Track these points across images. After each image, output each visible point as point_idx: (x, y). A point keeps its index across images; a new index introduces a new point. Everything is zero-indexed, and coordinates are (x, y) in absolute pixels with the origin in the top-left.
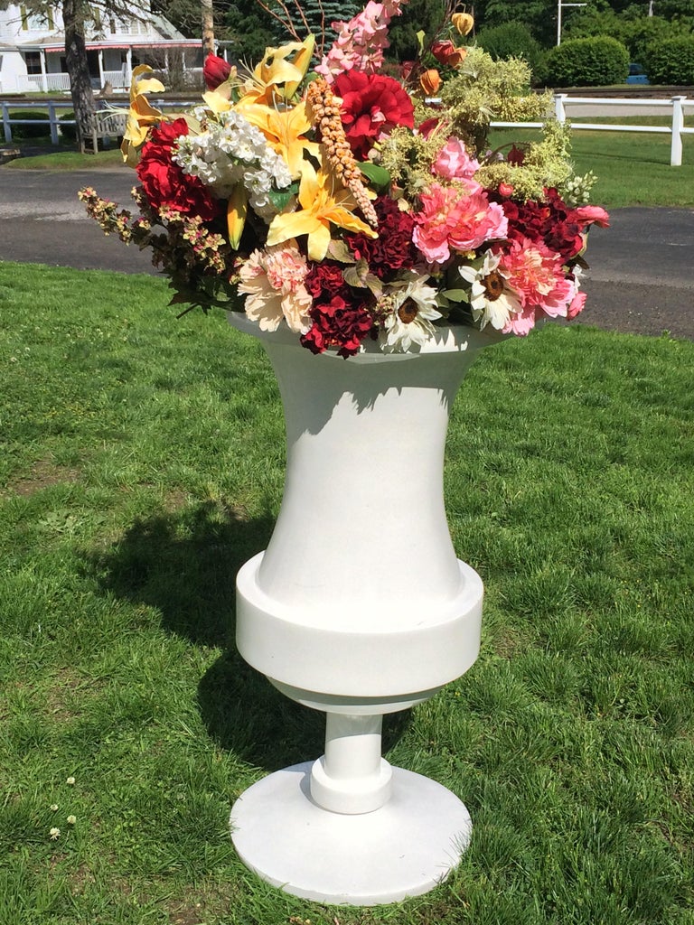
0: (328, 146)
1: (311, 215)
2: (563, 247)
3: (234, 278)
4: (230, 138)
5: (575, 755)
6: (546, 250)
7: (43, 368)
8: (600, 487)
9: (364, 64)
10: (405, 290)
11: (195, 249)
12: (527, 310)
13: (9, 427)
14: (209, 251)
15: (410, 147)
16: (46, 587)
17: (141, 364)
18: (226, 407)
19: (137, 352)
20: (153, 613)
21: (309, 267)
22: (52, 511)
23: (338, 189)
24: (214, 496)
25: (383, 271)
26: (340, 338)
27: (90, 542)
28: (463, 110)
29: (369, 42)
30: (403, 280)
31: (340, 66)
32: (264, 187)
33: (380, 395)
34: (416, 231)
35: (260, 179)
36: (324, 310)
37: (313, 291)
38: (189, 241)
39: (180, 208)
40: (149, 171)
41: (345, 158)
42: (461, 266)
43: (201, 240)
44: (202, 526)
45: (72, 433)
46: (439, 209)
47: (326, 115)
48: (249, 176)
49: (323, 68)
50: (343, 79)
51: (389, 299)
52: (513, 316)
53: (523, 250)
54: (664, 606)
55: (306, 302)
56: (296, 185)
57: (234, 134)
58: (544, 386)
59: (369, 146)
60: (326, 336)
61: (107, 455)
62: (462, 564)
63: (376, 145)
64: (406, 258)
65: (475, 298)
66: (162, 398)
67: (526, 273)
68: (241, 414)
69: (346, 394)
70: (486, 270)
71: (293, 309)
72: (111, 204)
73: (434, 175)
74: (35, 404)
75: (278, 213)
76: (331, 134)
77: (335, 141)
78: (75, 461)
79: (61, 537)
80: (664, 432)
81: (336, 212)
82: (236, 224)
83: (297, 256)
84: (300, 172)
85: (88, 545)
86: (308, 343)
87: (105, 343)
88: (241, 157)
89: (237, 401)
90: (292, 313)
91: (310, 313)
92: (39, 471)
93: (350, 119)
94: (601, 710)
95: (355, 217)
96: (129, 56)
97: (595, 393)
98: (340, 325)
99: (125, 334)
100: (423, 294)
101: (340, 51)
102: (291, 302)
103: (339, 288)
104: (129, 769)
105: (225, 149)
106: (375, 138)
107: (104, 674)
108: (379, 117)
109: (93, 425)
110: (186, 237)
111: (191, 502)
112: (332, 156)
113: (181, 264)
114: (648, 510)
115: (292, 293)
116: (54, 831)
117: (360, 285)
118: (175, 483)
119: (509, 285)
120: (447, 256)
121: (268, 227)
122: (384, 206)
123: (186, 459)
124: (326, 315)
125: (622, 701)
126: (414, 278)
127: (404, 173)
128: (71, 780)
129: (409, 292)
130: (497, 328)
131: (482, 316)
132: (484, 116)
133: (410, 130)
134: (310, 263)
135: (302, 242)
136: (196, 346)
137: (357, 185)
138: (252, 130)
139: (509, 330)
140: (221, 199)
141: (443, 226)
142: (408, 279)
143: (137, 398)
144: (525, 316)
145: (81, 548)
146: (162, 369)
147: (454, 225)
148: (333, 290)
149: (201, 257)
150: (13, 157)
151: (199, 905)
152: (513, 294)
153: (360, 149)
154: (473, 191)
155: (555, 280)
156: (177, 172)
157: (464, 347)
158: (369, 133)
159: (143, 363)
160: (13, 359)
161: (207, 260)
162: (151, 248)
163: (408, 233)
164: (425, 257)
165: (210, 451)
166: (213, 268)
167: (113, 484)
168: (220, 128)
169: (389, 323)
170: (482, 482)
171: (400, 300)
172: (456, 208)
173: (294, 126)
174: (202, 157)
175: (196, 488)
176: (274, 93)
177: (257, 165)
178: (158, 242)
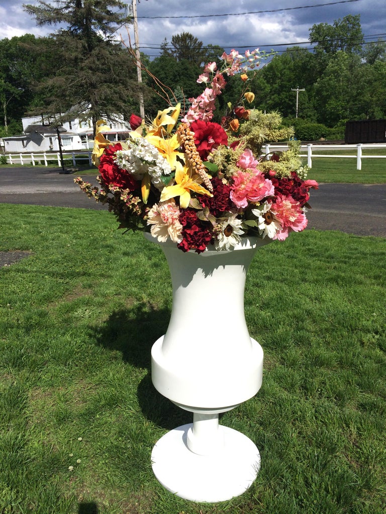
0: (188, 154)
1: (181, 187)
2: (300, 199)
3: (145, 217)
4: (141, 151)
5: (303, 419)
6: (293, 200)
7: (80, 249)
8: (298, 292)
9: (204, 117)
10: (227, 221)
11: (127, 204)
12: (285, 228)
13: (65, 273)
14: (133, 205)
15: (227, 154)
16: (75, 343)
17: (117, 246)
18: (150, 262)
19: (116, 241)
20: (119, 354)
21: (181, 212)
22: (80, 308)
23: (194, 174)
24: (145, 300)
25: (216, 212)
26: (196, 245)
27: (94, 321)
28: (252, 137)
29: (206, 106)
30: (226, 216)
31: (193, 118)
32: (158, 174)
33: (215, 269)
34: (231, 193)
35: (156, 170)
36: (188, 232)
37: (183, 223)
38: (123, 200)
39: (118, 185)
40: (104, 168)
41: (196, 159)
42: (253, 209)
43: (129, 200)
44: (140, 314)
45: (89, 275)
46: (242, 183)
47: (187, 140)
48: (150, 169)
49: (185, 119)
50: (195, 124)
51: (219, 226)
52: (277, 232)
53: (282, 201)
54: (331, 344)
55: (180, 228)
56: (173, 173)
57: (142, 149)
58: (272, 251)
59: (207, 155)
60: (190, 244)
61: (103, 283)
62: (252, 339)
63: (210, 154)
64: (227, 206)
65: (260, 224)
66: (125, 259)
67: (284, 212)
68: (156, 265)
69: (199, 269)
70: (265, 211)
71: (174, 231)
72: (89, 184)
73: (238, 167)
74: (75, 263)
75: (165, 186)
76: (189, 148)
77: (191, 152)
78: (90, 286)
79: (83, 319)
80: (320, 268)
81: (193, 185)
82: (145, 192)
83: (174, 206)
84: (175, 167)
85: (94, 323)
86: (181, 247)
87: (104, 238)
88: (146, 160)
89: (154, 260)
90: (173, 234)
91: (181, 233)
92: (76, 291)
93: (198, 142)
94: (311, 395)
95: (202, 187)
96: (117, 136)
97: (291, 253)
98: (196, 238)
99: (112, 234)
100: (236, 223)
101: (193, 111)
102: (172, 228)
103: (195, 221)
104: (106, 430)
105: (138, 156)
106: (210, 151)
107: (97, 383)
108: (212, 141)
109: (98, 271)
110: (122, 198)
111: (136, 303)
112: (190, 158)
113: (121, 211)
114: (319, 301)
115: (173, 224)
116: (71, 468)
117: (205, 219)
118: (130, 294)
119: (276, 218)
120: (246, 204)
121: (160, 193)
122: (216, 182)
123: (134, 284)
124: (189, 234)
125: (320, 390)
126: (231, 215)
127: (224, 166)
128: (80, 439)
129: (229, 222)
130: (271, 238)
131: (263, 232)
132: (262, 138)
133: (226, 146)
134: (181, 209)
135: (177, 199)
136: (138, 238)
137: (203, 172)
138: (151, 146)
139: (276, 238)
140: (138, 181)
141: (244, 191)
142: (228, 216)
143: (116, 259)
144: (283, 232)
145: (90, 325)
146: (125, 248)
147: (249, 190)
148: (193, 222)
149: (129, 208)
150: (76, 171)
151: (137, 504)
152: (278, 222)
153: (204, 155)
154: (257, 174)
155: (298, 214)
156: (116, 168)
157: (254, 246)
158: (207, 148)
159: (118, 245)
160: (69, 245)
161: (133, 209)
162: (108, 204)
163: (227, 194)
164: (236, 206)
165: (143, 280)
166: (135, 212)
167: (104, 296)
168: (136, 146)
169: (220, 237)
170: (252, 291)
171: (225, 226)
172: (250, 182)
173: (172, 145)
174: (128, 161)
175: (138, 297)
176: (162, 130)
177: (154, 164)
178: (110, 201)
